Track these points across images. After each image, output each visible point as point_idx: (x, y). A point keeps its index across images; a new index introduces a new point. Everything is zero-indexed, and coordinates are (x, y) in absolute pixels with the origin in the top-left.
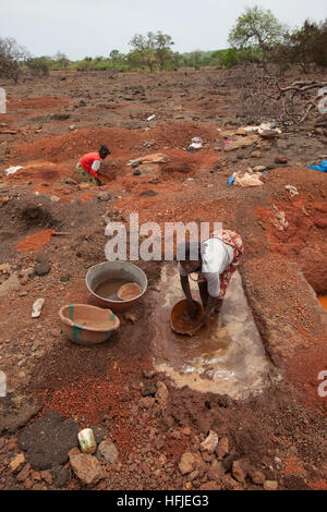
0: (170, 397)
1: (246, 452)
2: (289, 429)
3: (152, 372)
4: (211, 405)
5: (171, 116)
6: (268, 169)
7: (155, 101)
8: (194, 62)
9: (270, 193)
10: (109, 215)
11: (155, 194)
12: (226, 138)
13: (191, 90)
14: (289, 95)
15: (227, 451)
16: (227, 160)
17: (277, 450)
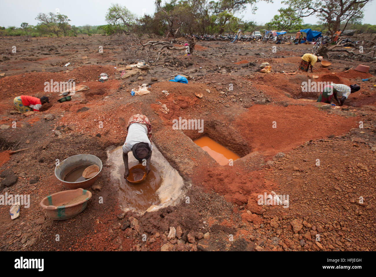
0: (140, 222)
1: (190, 227)
2: (204, 206)
3: (123, 214)
4: (164, 214)
5: (82, 63)
6: (150, 84)
7: (67, 55)
8: (86, 31)
9: (156, 96)
10: (58, 129)
11: (88, 109)
12: (121, 72)
13: (90, 47)
14: (147, 49)
15: (182, 232)
16: (125, 84)
17: (203, 218)
